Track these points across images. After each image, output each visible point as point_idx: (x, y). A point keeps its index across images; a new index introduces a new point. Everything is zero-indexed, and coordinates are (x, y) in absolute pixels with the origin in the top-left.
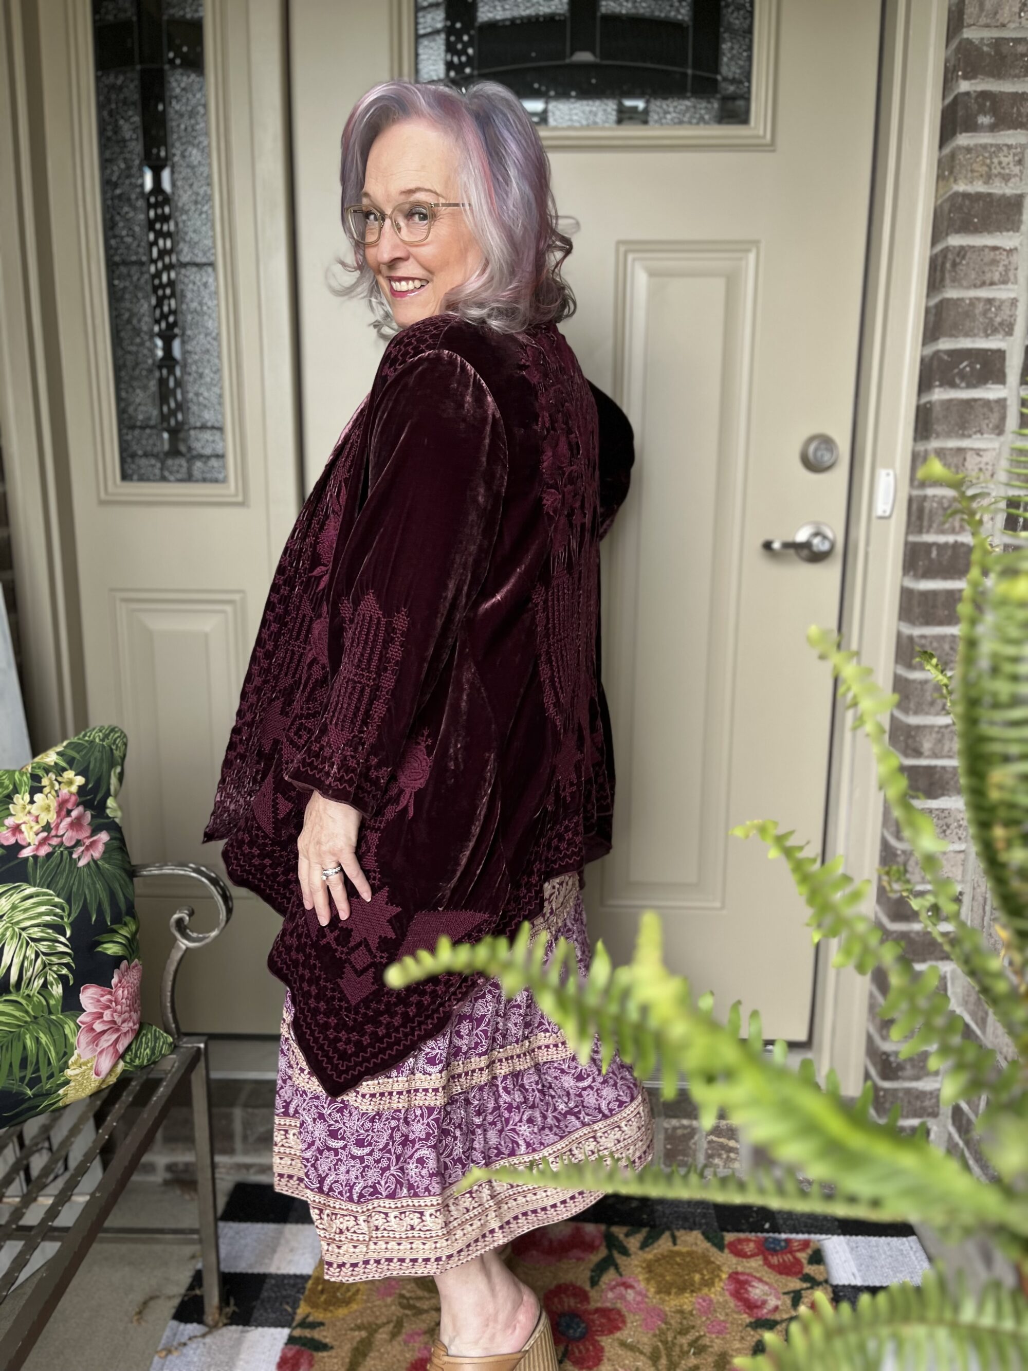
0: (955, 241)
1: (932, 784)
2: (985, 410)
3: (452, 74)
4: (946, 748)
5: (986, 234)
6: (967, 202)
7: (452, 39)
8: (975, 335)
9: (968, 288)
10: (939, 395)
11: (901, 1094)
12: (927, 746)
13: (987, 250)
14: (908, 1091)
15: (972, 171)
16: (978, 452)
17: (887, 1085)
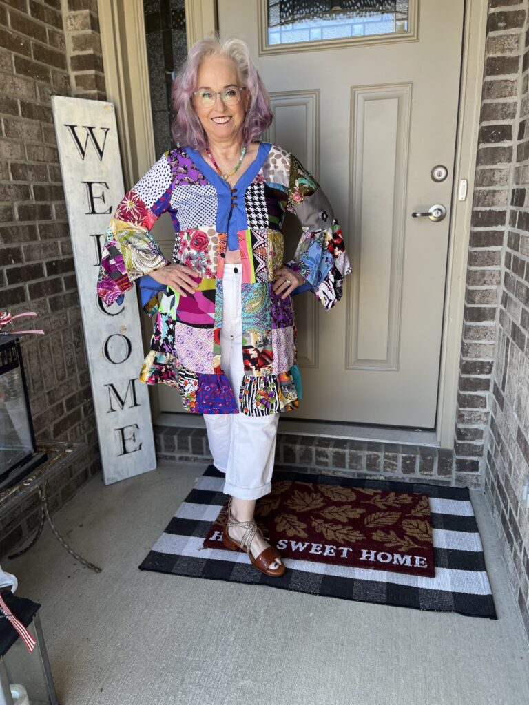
0: (489, 78)
1: (480, 315)
2: (503, 152)
3: (283, 21)
4: (486, 300)
5: (502, 75)
6: (494, 62)
7: (283, 6)
8: (498, 119)
9: (495, 98)
10: (483, 146)
11: (466, 446)
12: (477, 299)
13: (503, 82)
14: (469, 445)
15: (496, 48)
16: (500, 170)
17: (460, 442)
